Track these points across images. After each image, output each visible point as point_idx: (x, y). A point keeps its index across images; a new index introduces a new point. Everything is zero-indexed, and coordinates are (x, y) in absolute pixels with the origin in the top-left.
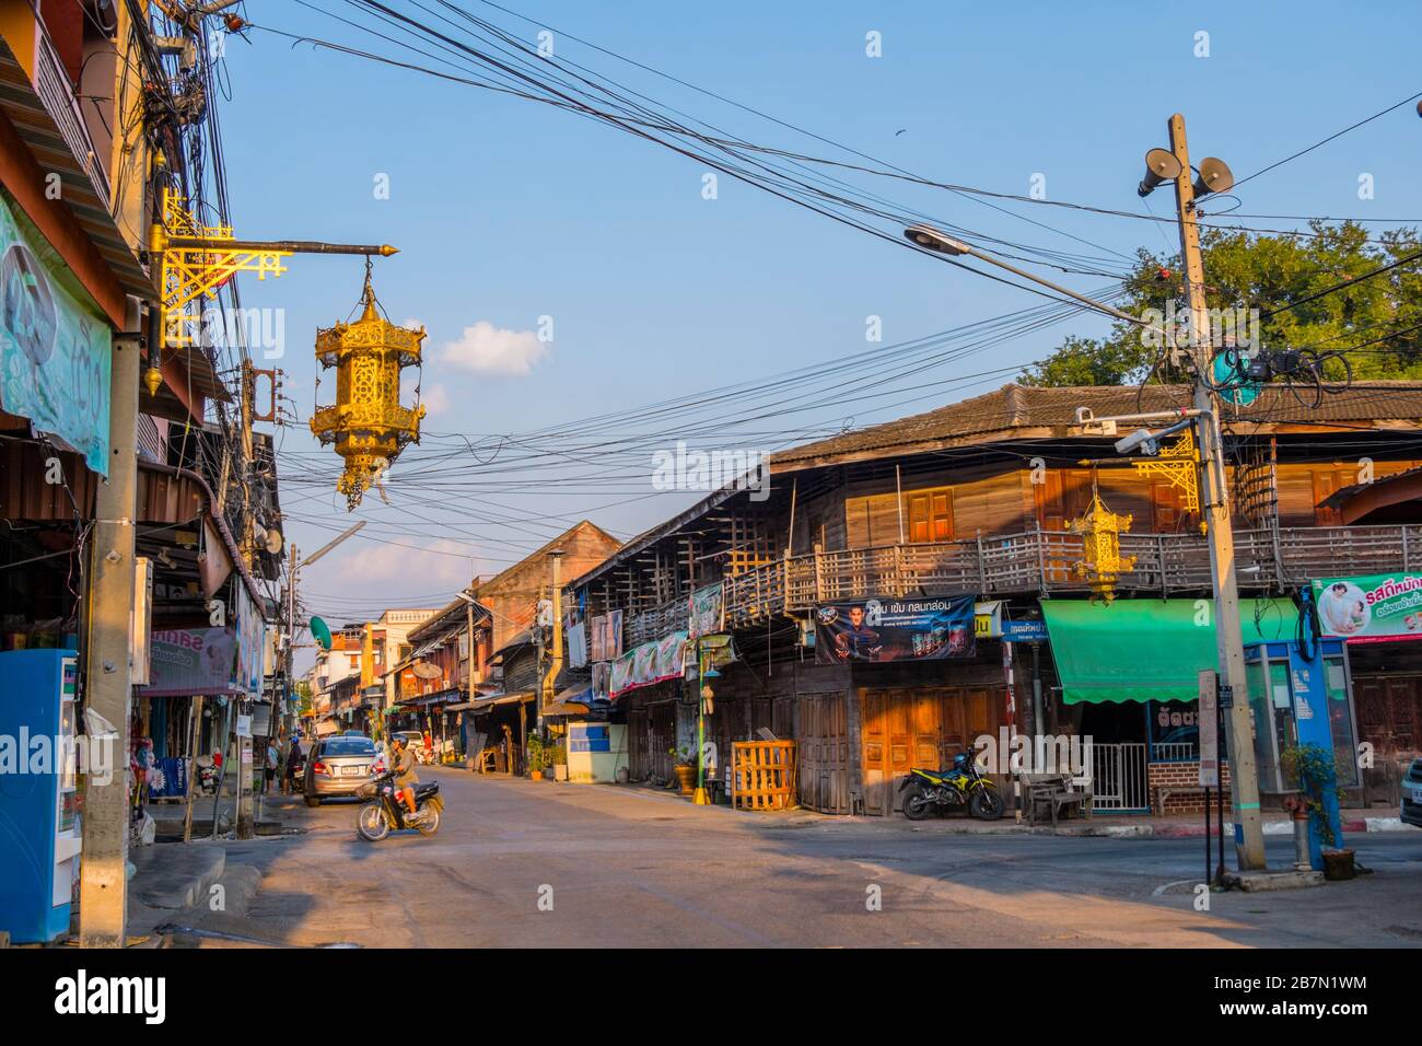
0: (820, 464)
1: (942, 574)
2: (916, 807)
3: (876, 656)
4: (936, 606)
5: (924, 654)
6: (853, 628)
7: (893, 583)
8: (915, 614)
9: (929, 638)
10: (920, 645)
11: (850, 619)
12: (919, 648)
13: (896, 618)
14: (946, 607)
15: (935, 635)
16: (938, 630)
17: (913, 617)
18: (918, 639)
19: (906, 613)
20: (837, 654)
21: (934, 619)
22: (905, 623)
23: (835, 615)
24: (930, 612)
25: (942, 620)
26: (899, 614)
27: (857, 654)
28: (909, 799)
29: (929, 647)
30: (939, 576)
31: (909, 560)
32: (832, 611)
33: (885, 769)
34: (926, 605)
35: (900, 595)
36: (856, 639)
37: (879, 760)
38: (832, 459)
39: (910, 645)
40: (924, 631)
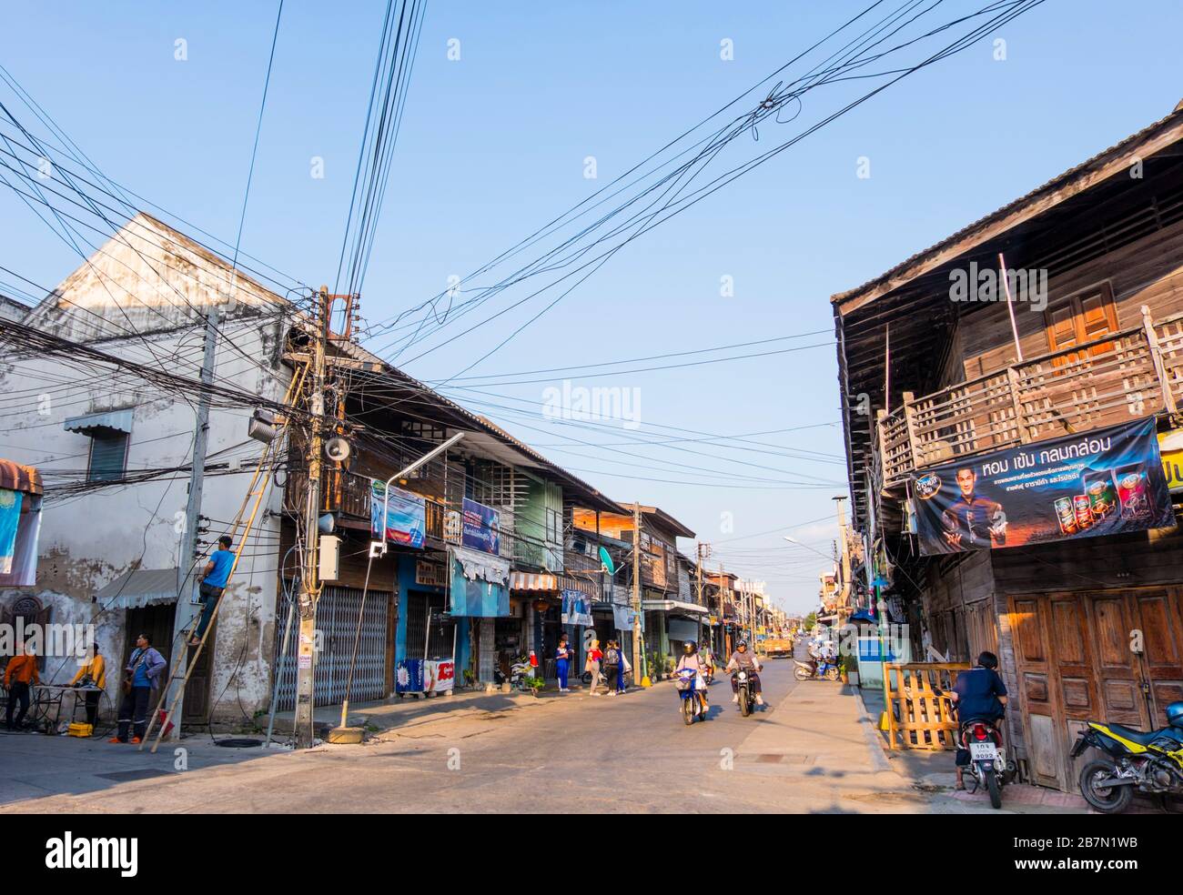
0: (896, 284)
1: (1089, 394)
2: (1103, 789)
3: (1001, 538)
4: (1085, 447)
5: (1078, 528)
6: (962, 499)
7: (1013, 424)
8: (1053, 465)
9: (1082, 504)
10: (1068, 515)
11: (956, 486)
12: (1068, 520)
13: (1023, 476)
14: (1103, 446)
15: (1090, 496)
16: (1096, 487)
17: (1049, 471)
18: (1063, 505)
19: (1038, 467)
20: (946, 539)
21: (1087, 470)
22: (1039, 483)
23: (938, 483)
24: (1076, 459)
25: (1100, 469)
26: (1027, 470)
27: (973, 537)
28: (1089, 774)
29: (1083, 517)
30: (1085, 398)
31: (1033, 384)
32: (933, 479)
33: (1055, 715)
34: (1068, 450)
35: (1026, 440)
36: (969, 515)
37: (1046, 700)
38: (909, 273)
39: (1051, 516)
40: (1072, 492)
